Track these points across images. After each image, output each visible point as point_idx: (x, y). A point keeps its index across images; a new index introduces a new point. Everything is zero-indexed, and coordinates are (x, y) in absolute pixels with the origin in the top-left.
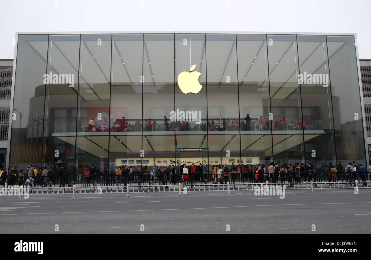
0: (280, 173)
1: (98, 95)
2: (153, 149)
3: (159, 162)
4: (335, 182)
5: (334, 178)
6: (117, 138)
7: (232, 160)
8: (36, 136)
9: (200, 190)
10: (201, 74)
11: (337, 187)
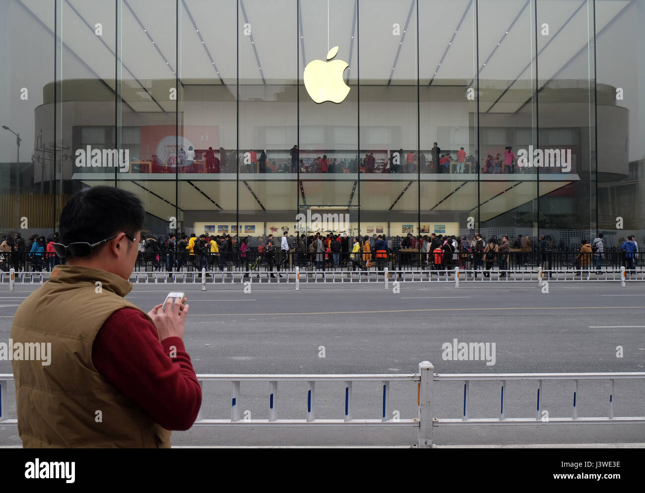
0: (485, 253)
1: (159, 102)
2: (261, 205)
3: (273, 229)
4: (587, 269)
5: (585, 262)
6: (193, 185)
7: (409, 228)
8: (48, 179)
9: (334, 280)
10: (348, 65)
11: (586, 279)
